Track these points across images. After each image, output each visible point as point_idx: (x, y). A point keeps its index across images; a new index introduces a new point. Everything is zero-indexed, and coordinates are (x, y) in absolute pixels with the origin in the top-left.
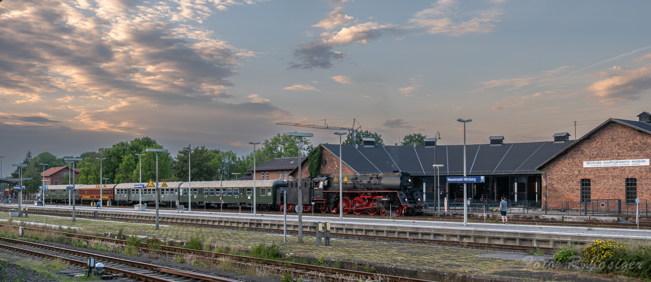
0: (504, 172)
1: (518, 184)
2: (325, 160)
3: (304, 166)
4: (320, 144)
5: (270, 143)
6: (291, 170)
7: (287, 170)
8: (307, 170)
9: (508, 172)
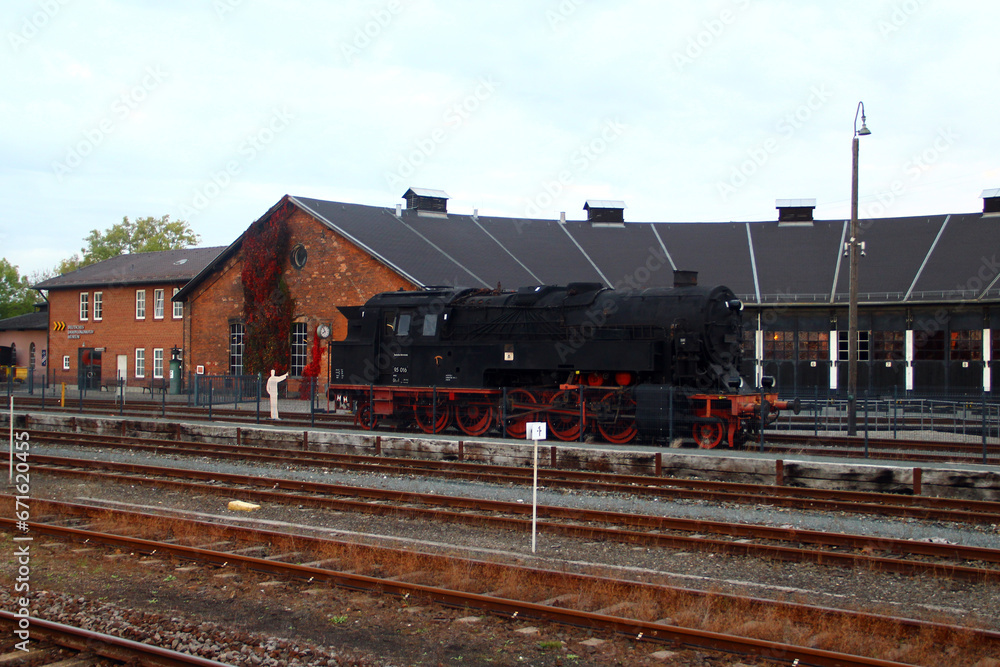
0: (872, 299)
1: (916, 337)
2: (301, 248)
3: (226, 269)
4: (287, 196)
5: (104, 240)
6: (178, 283)
7: (167, 284)
8: (235, 282)
9: (884, 299)
